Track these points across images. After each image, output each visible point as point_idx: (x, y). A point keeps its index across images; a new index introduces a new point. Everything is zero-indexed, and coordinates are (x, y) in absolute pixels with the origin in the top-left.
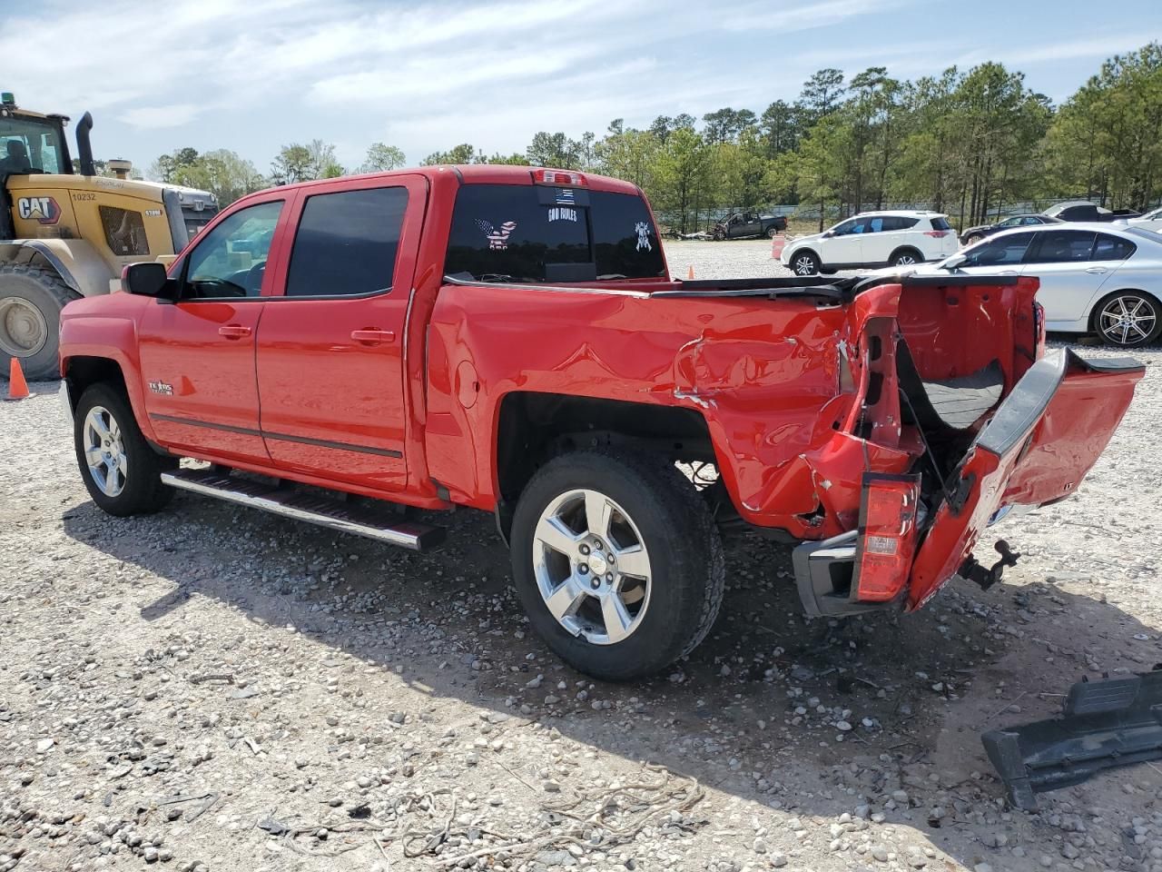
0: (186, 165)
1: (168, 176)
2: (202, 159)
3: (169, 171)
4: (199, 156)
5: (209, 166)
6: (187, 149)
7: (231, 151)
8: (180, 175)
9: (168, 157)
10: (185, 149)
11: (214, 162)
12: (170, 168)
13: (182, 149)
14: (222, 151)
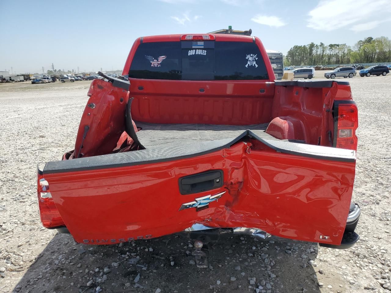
0: (368, 43)
1: (360, 48)
2: (374, 40)
3: (361, 46)
4: (373, 40)
5: (376, 43)
6: (369, 37)
7: (386, 37)
8: (364, 47)
9: (361, 41)
10: (369, 38)
11: (379, 41)
12: (361, 45)
13: (367, 37)
14: (382, 37)
